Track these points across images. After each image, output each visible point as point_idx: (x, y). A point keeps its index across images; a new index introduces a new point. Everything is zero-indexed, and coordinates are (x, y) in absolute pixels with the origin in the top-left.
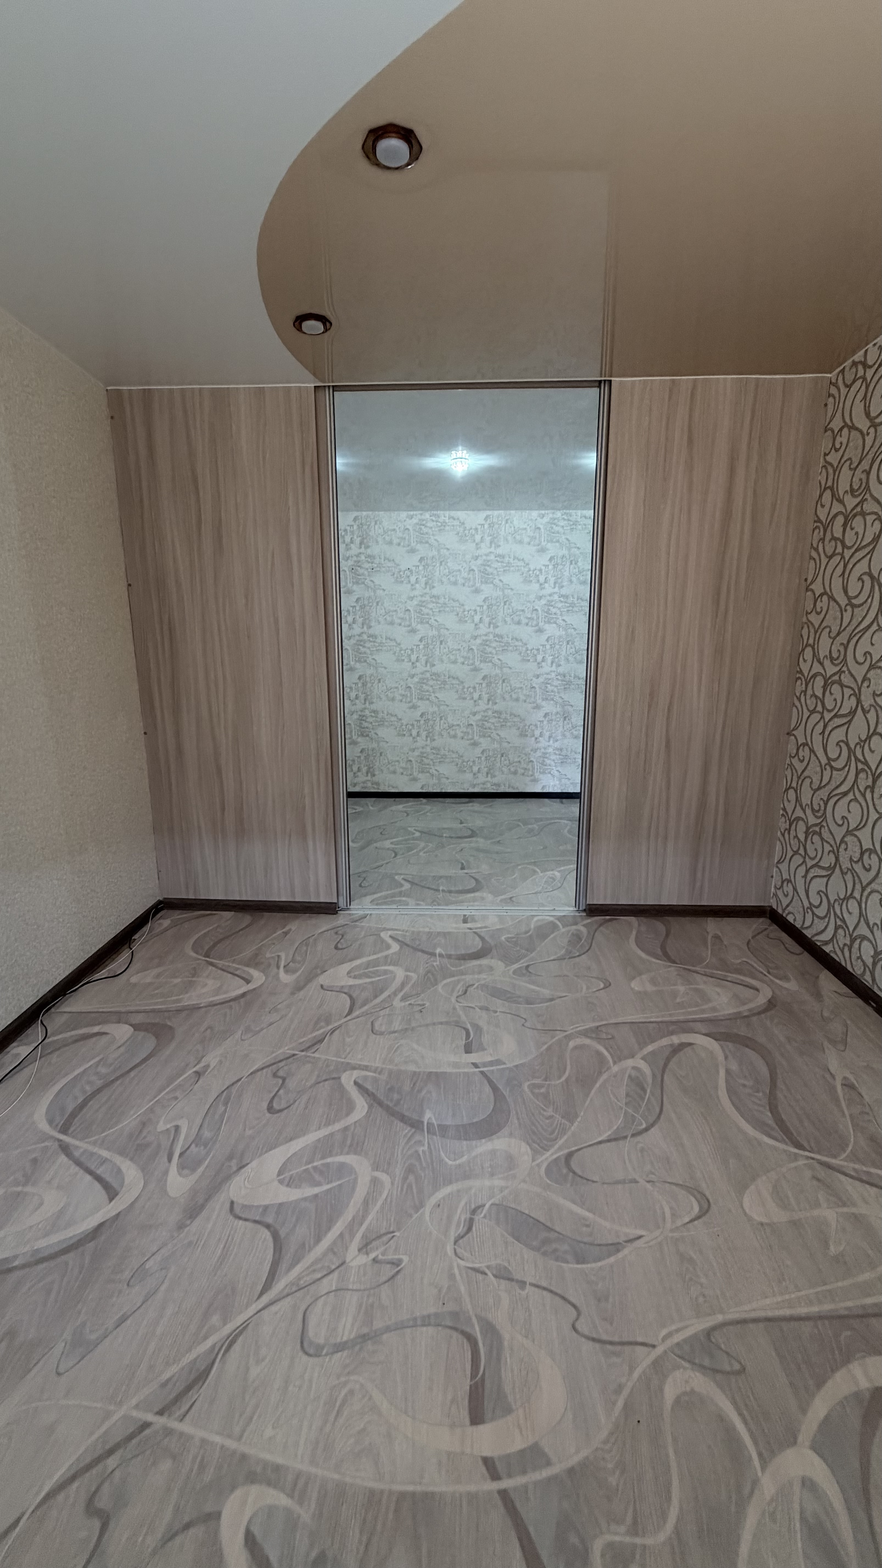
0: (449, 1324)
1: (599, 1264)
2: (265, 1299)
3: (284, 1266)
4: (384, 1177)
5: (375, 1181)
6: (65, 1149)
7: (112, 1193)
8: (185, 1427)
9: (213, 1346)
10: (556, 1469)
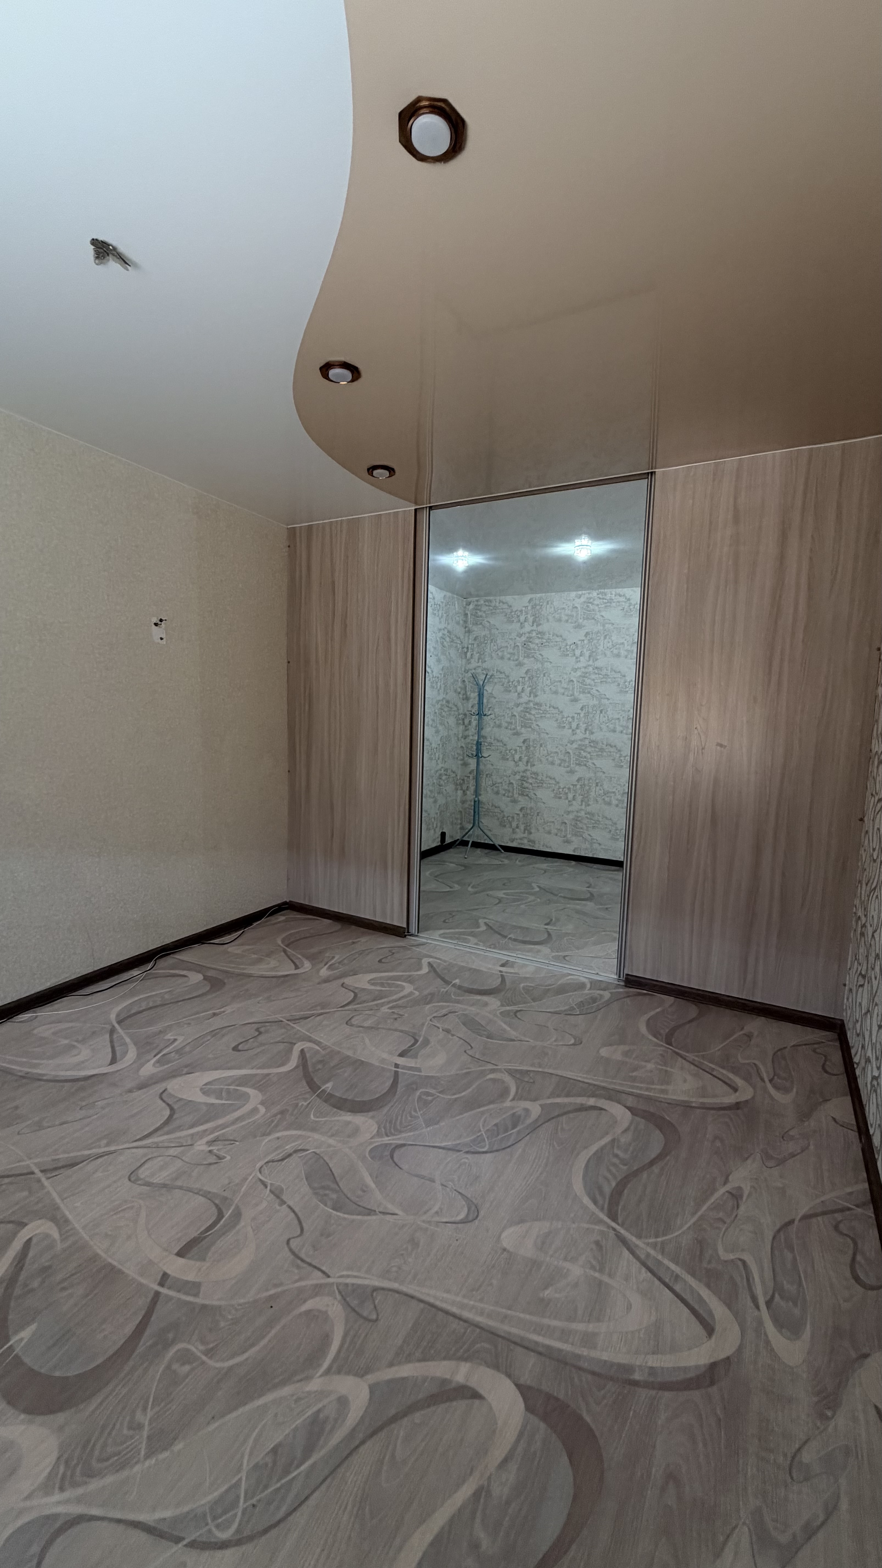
0: (217, 1202)
1: (346, 1216)
2: (135, 1144)
3: (159, 1133)
4: (262, 1110)
5: (255, 1110)
6: (112, 1031)
7: (113, 1061)
8: (46, 1183)
9: (90, 1155)
10: (199, 1301)
